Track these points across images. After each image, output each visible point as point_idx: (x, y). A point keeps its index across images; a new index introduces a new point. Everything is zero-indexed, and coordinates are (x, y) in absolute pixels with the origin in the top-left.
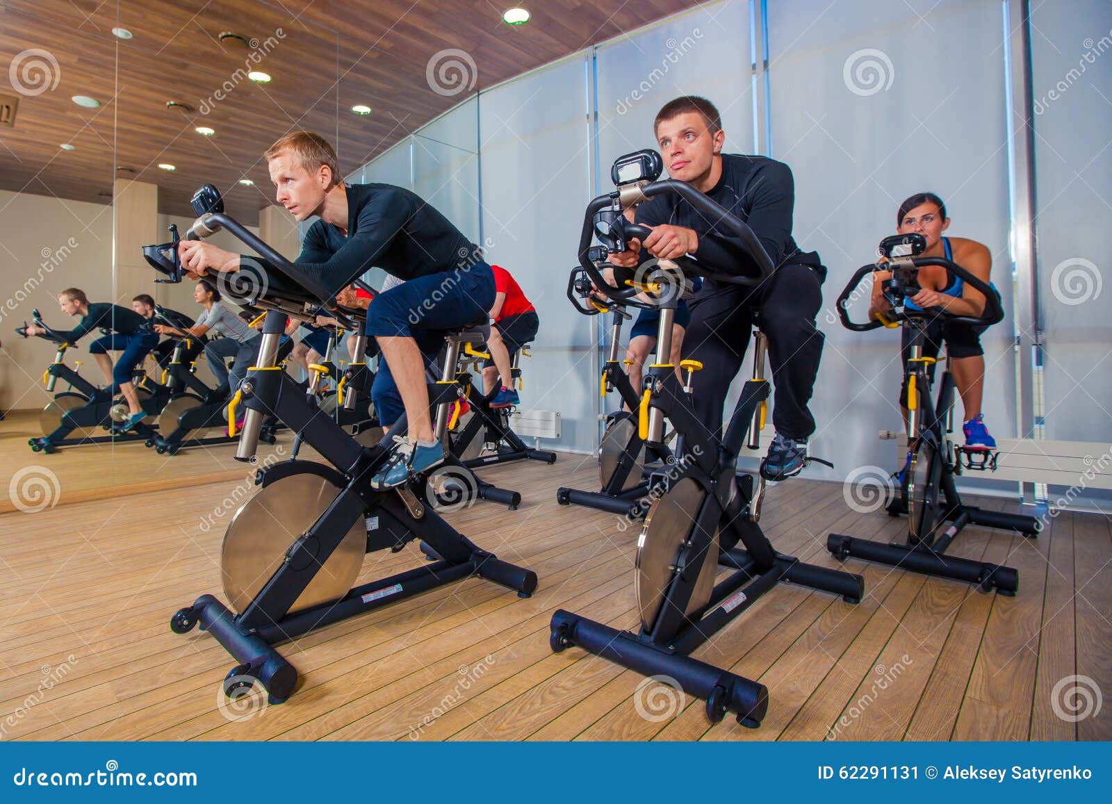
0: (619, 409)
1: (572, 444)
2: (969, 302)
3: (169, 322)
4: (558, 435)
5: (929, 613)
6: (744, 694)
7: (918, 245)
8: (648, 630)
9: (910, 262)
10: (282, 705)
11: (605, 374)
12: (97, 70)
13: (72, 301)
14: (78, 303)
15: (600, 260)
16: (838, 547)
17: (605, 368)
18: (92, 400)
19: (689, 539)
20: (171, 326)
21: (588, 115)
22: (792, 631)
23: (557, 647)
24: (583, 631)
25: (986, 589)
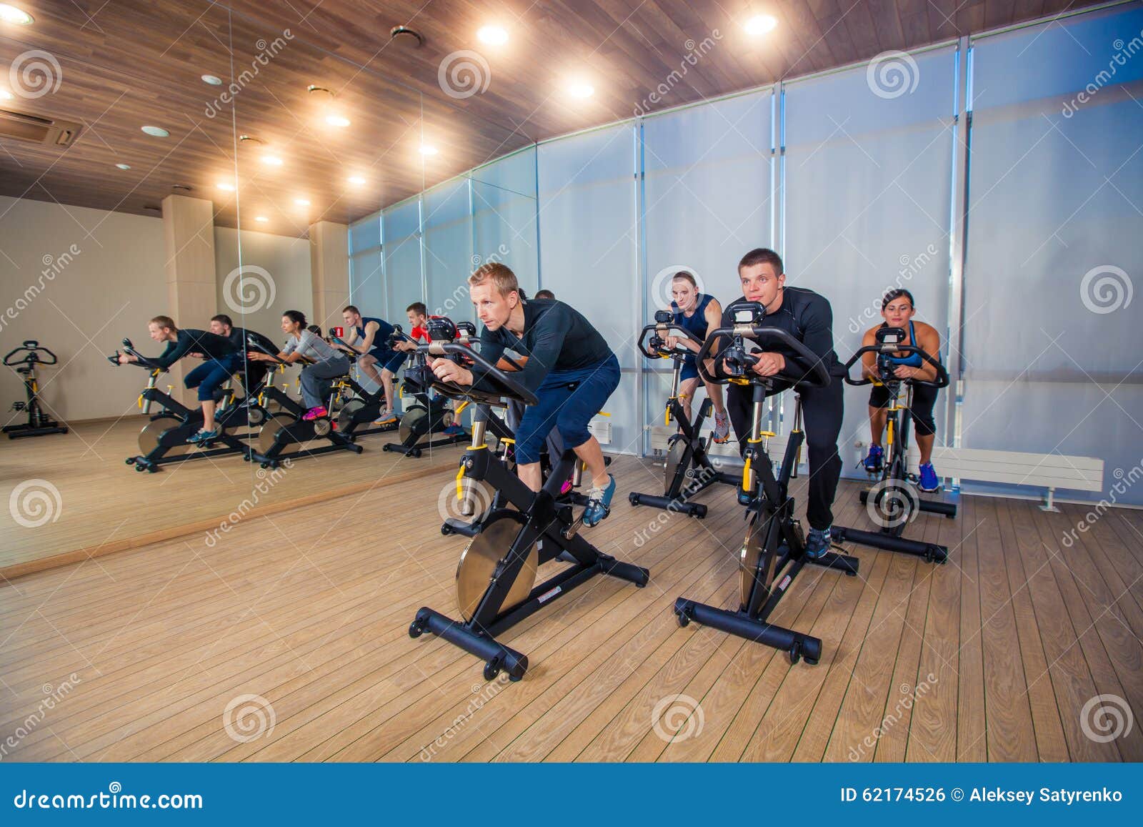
0: (677, 433)
1: (619, 446)
2: (928, 371)
3: (265, 350)
4: (610, 441)
5: (898, 580)
6: (810, 646)
7: (901, 336)
8: (745, 609)
9: (896, 347)
10: (521, 682)
11: (669, 408)
12: (174, 106)
13: (162, 328)
14: (167, 330)
15: (668, 321)
16: (838, 535)
17: (668, 403)
18: (185, 420)
19: (764, 548)
20: (265, 353)
21: (636, 175)
22: (821, 598)
23: (684, 623)
24: (698, 611)
25: (929, 561)
